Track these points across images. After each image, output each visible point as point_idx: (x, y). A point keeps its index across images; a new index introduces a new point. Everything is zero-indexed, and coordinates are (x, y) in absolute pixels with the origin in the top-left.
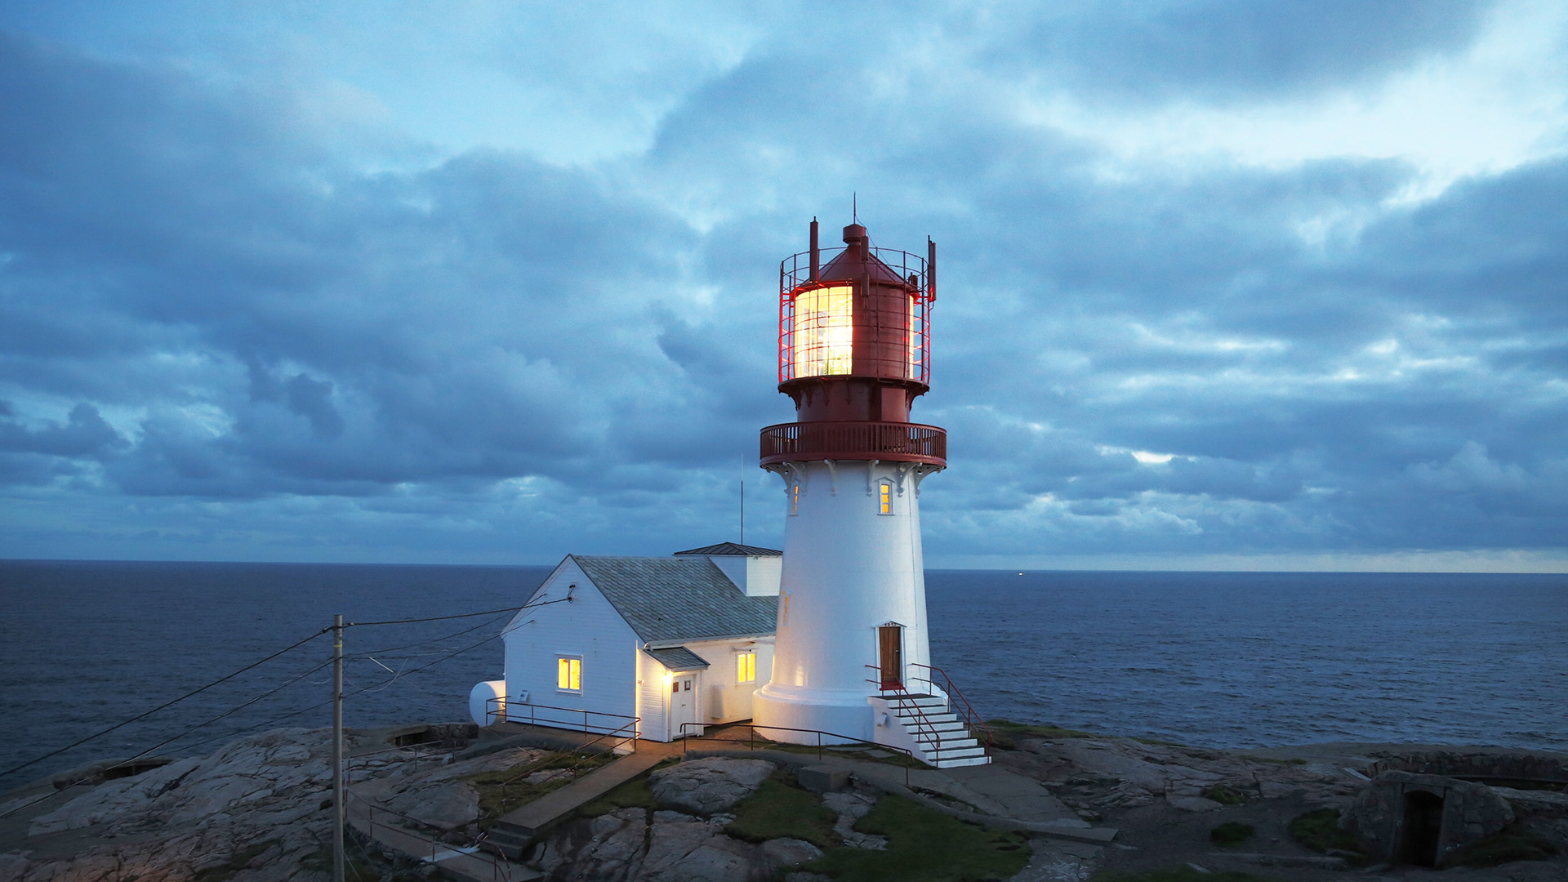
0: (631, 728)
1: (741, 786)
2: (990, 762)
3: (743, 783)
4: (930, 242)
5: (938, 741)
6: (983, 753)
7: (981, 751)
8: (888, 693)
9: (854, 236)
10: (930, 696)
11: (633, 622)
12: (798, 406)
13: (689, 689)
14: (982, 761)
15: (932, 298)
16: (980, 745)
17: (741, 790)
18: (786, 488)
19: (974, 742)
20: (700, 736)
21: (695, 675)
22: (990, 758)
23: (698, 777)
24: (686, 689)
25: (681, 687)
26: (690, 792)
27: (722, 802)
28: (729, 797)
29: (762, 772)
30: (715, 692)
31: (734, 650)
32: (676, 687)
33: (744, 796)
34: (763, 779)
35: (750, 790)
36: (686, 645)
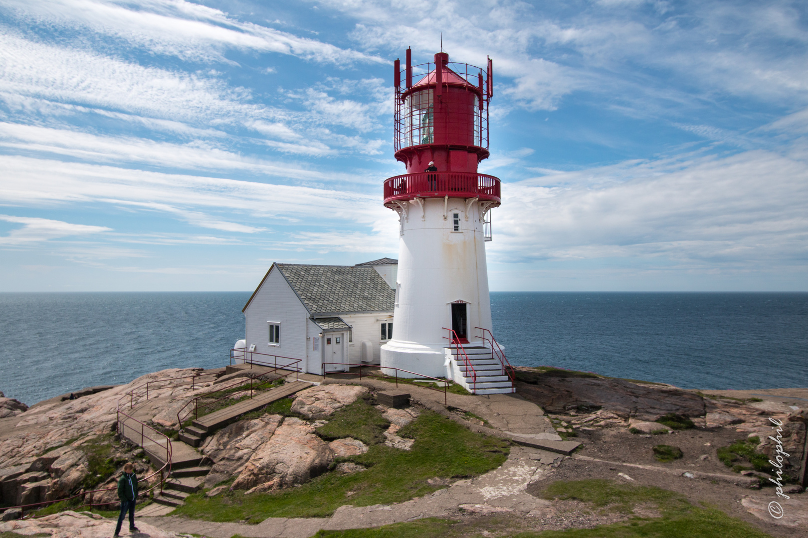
0: (295, 365)
1: (339, 402)
2: (515, 391)
3: (341, 401)
4: (488, 59)
5: (475, 376)
6: (511, 385)
7: (510, 384)
8: (454, 346)
9: (442, 60)
10: (484, 348)
11: (305, 302)
12: (406, 167)
13: (339, 343)
14: (509, 390)
15: (490, 96)
16: (509, 380)
17: (338, 405)
18: (399, 219)
19: (506, 378)
20: (347, 372)
21: (343, 334)
22: (514, 389)
23: (317, 396)
24: (337, 343)
25: (333, 341)
26: (309, 406)
27: (323, 413)
28: (329, 410)
29: (356, 394)
30: (364, 346)
31: (378, 320)
32: (329, 341)
33: (339, 410)
34: (355, 398)
35: (344, 405)
36: (341, 316)
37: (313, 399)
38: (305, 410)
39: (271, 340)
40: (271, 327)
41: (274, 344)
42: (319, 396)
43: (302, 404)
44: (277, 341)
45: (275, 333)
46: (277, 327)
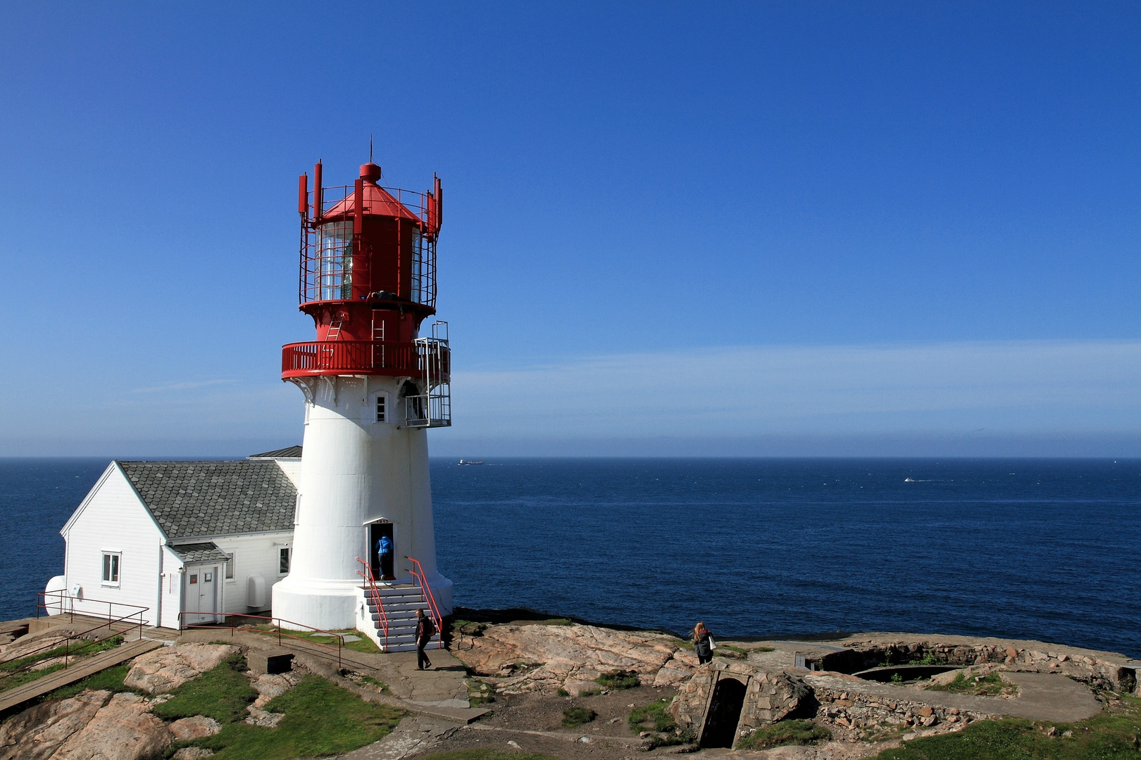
0: (138, 616)
1: (194, 669)
2: (443, 646)
3: (197, 667)
4: (436, 178)
5: (388, 627)
8: (371, 584)
11: (162, 521)
13: (210, 580)
15: (437, 232)
17: (192, 672)
21: (216, 569)
22: (443, 642)
23: (163, 662)
24: (206, 581)
25: (201, 579)
26: (149, 676)
27: (169, 685)
28: (178, 680)
29: (220, 656)
30: (251, 583)
31: (275, 544)
32: (194, 579)
33: (192, 679)
34: (218, 662)
35: (200, 672)
36: (215, 541)
37: (158, 665)
38: (143, 684)
39: (106, 578)
40: (107, 558)
41: (110, 583)
42: (167, 662)
43: (141, 674)
44: (115, 579)
45: (111, 567)
46: (116, 559)
